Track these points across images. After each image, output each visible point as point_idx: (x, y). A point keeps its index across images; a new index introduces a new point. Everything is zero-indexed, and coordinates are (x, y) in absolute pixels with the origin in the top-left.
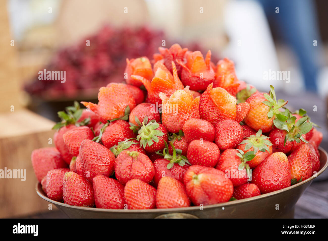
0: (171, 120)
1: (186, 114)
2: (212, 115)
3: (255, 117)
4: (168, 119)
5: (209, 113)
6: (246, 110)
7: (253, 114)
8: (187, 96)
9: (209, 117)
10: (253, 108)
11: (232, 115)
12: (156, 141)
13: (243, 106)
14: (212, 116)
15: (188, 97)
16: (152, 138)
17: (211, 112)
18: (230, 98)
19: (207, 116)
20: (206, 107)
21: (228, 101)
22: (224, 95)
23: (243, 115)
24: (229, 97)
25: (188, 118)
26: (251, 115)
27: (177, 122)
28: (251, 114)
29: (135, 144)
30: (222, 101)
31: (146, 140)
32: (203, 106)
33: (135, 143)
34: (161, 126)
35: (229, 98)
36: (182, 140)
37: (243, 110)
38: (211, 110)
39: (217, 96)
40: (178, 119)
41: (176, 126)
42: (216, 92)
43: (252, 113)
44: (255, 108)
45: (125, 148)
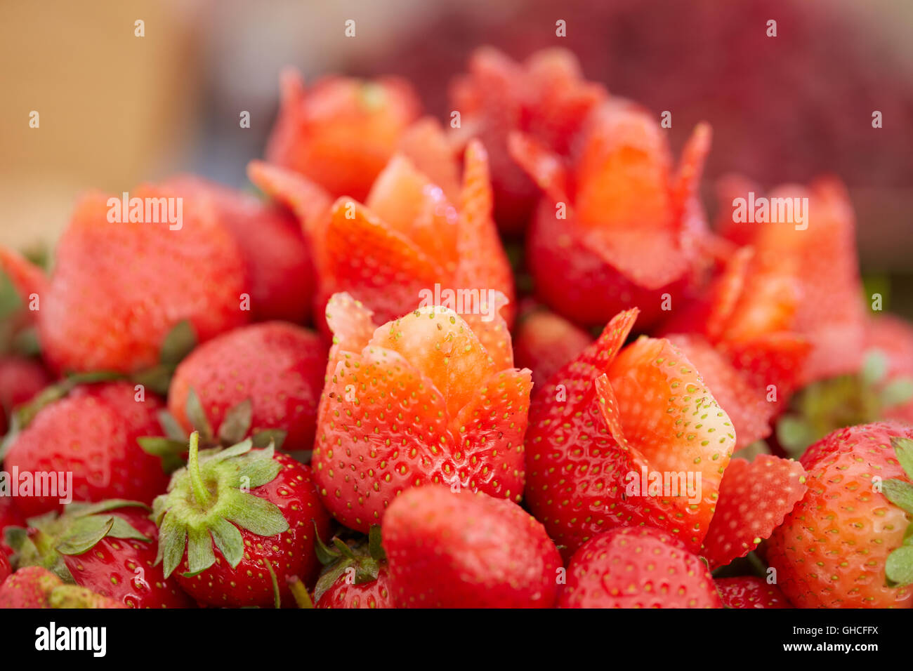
0: (346, 459)
1: (434, 449)
2: (585, 485)
3: (815, 555)
4: (335, 448)
5: (574, 468)
6: (781, 502)
7: (808, 535)
8: (468, 348)
9: (570, 489)
10: (821, 502)
11: (685, 513)
12: (228, 557)
13: (773, 479)
14: (586, 490)
15: (471, 359)
16: (214, 533)
17: (584, 468)
18: (703, 417)
19: (562, 481)
20: (569, 431)
21: (691, 429)
22: (673, 391)
23: (756, 525)
24: (702, 411)
25: (437, 474)
26: (800, 537)
27: (377, 480)
28: (803, 535)
29: (132, 539)
30: (660, 424)
31: (186, 537)
32: (555, 423)
33: (135, 534)
34: (287, 476)
35: (698, 416)
36: (376, 588)
37: (768, 498)
38: (591, 454)
39: (640, 390)
40: (383, 463)
41: (368, 496)
42: (641, 362)
43: (807, 526)
44: (831, 505)
45: (70, 547)
